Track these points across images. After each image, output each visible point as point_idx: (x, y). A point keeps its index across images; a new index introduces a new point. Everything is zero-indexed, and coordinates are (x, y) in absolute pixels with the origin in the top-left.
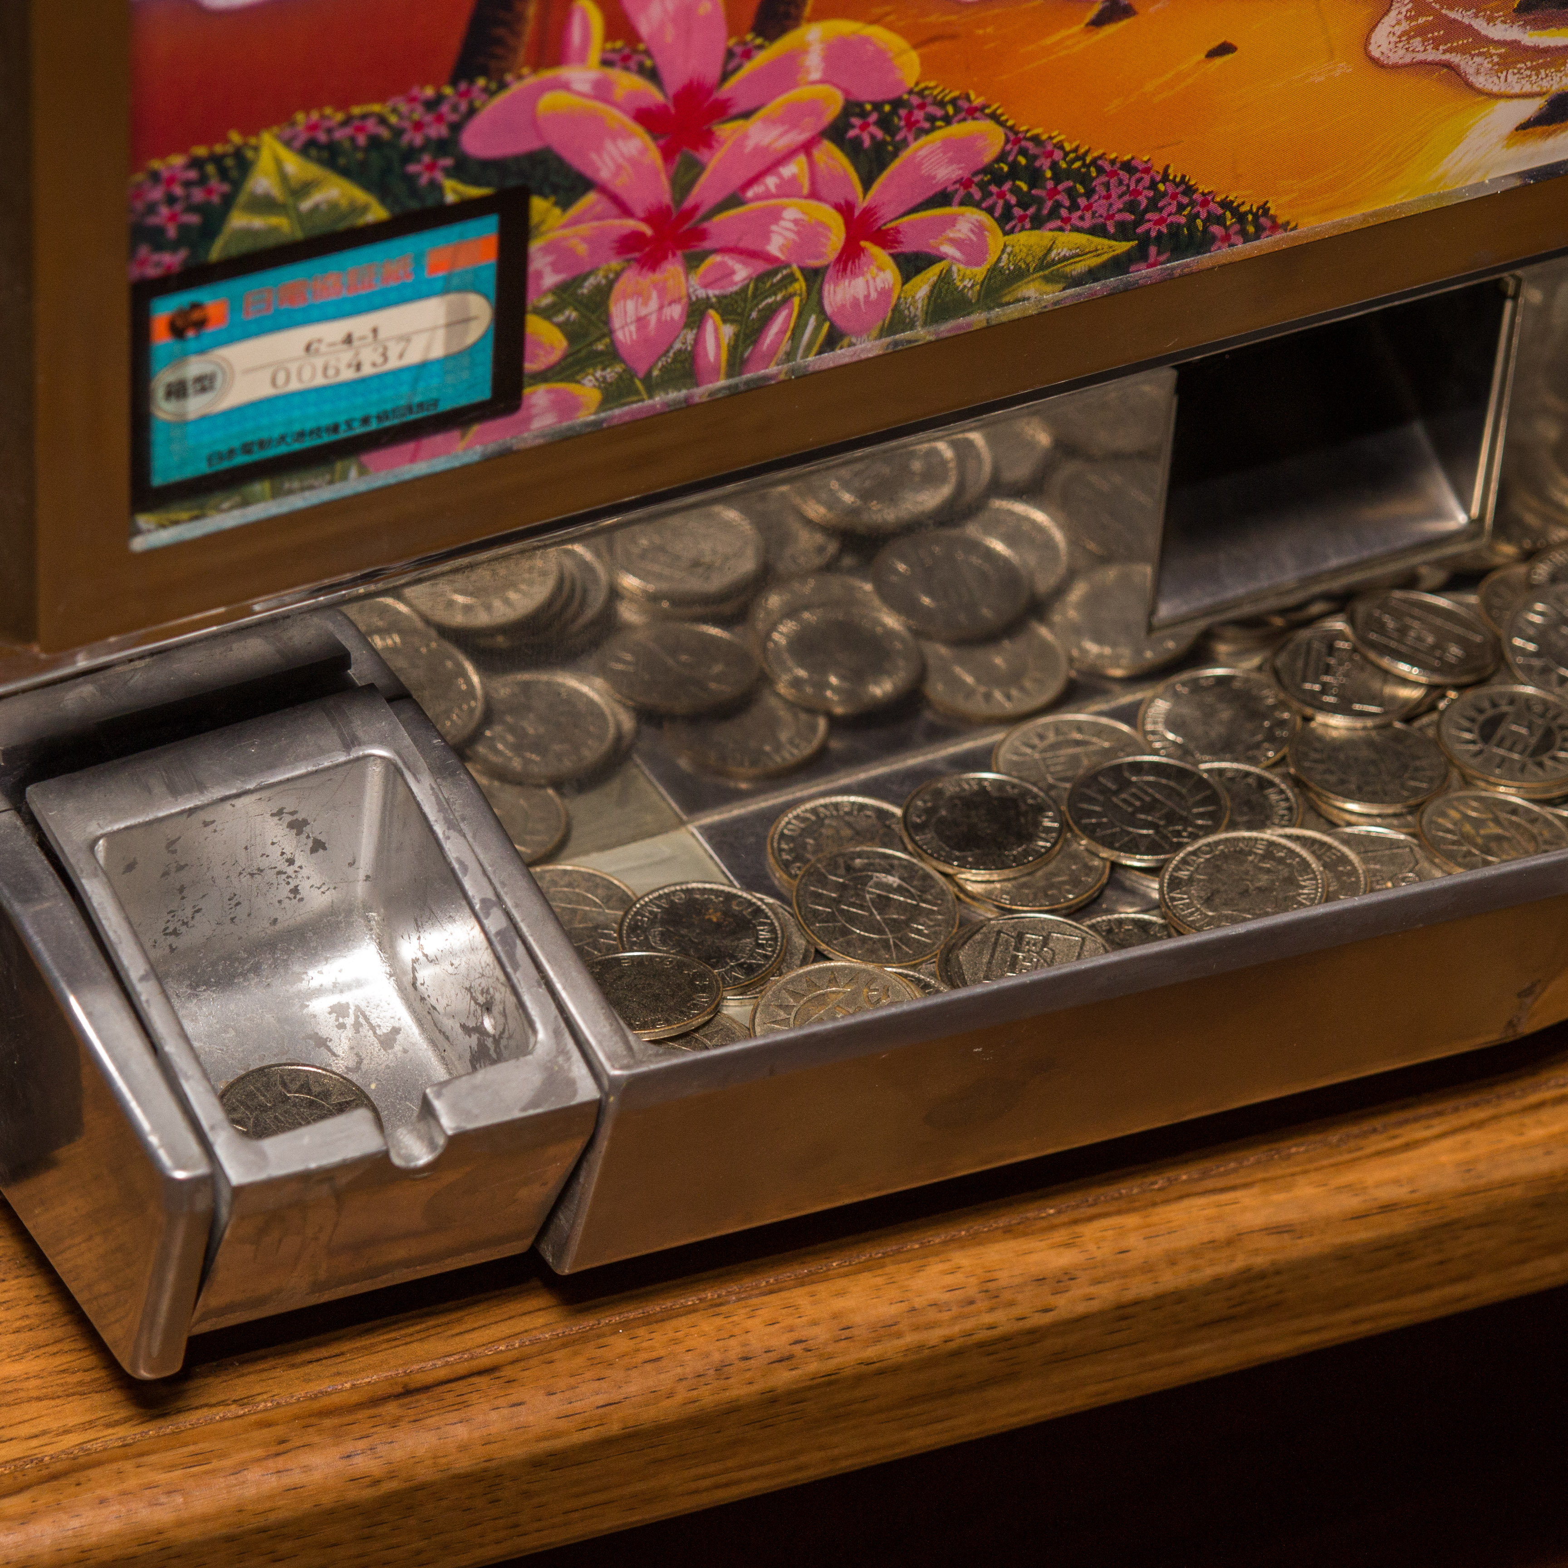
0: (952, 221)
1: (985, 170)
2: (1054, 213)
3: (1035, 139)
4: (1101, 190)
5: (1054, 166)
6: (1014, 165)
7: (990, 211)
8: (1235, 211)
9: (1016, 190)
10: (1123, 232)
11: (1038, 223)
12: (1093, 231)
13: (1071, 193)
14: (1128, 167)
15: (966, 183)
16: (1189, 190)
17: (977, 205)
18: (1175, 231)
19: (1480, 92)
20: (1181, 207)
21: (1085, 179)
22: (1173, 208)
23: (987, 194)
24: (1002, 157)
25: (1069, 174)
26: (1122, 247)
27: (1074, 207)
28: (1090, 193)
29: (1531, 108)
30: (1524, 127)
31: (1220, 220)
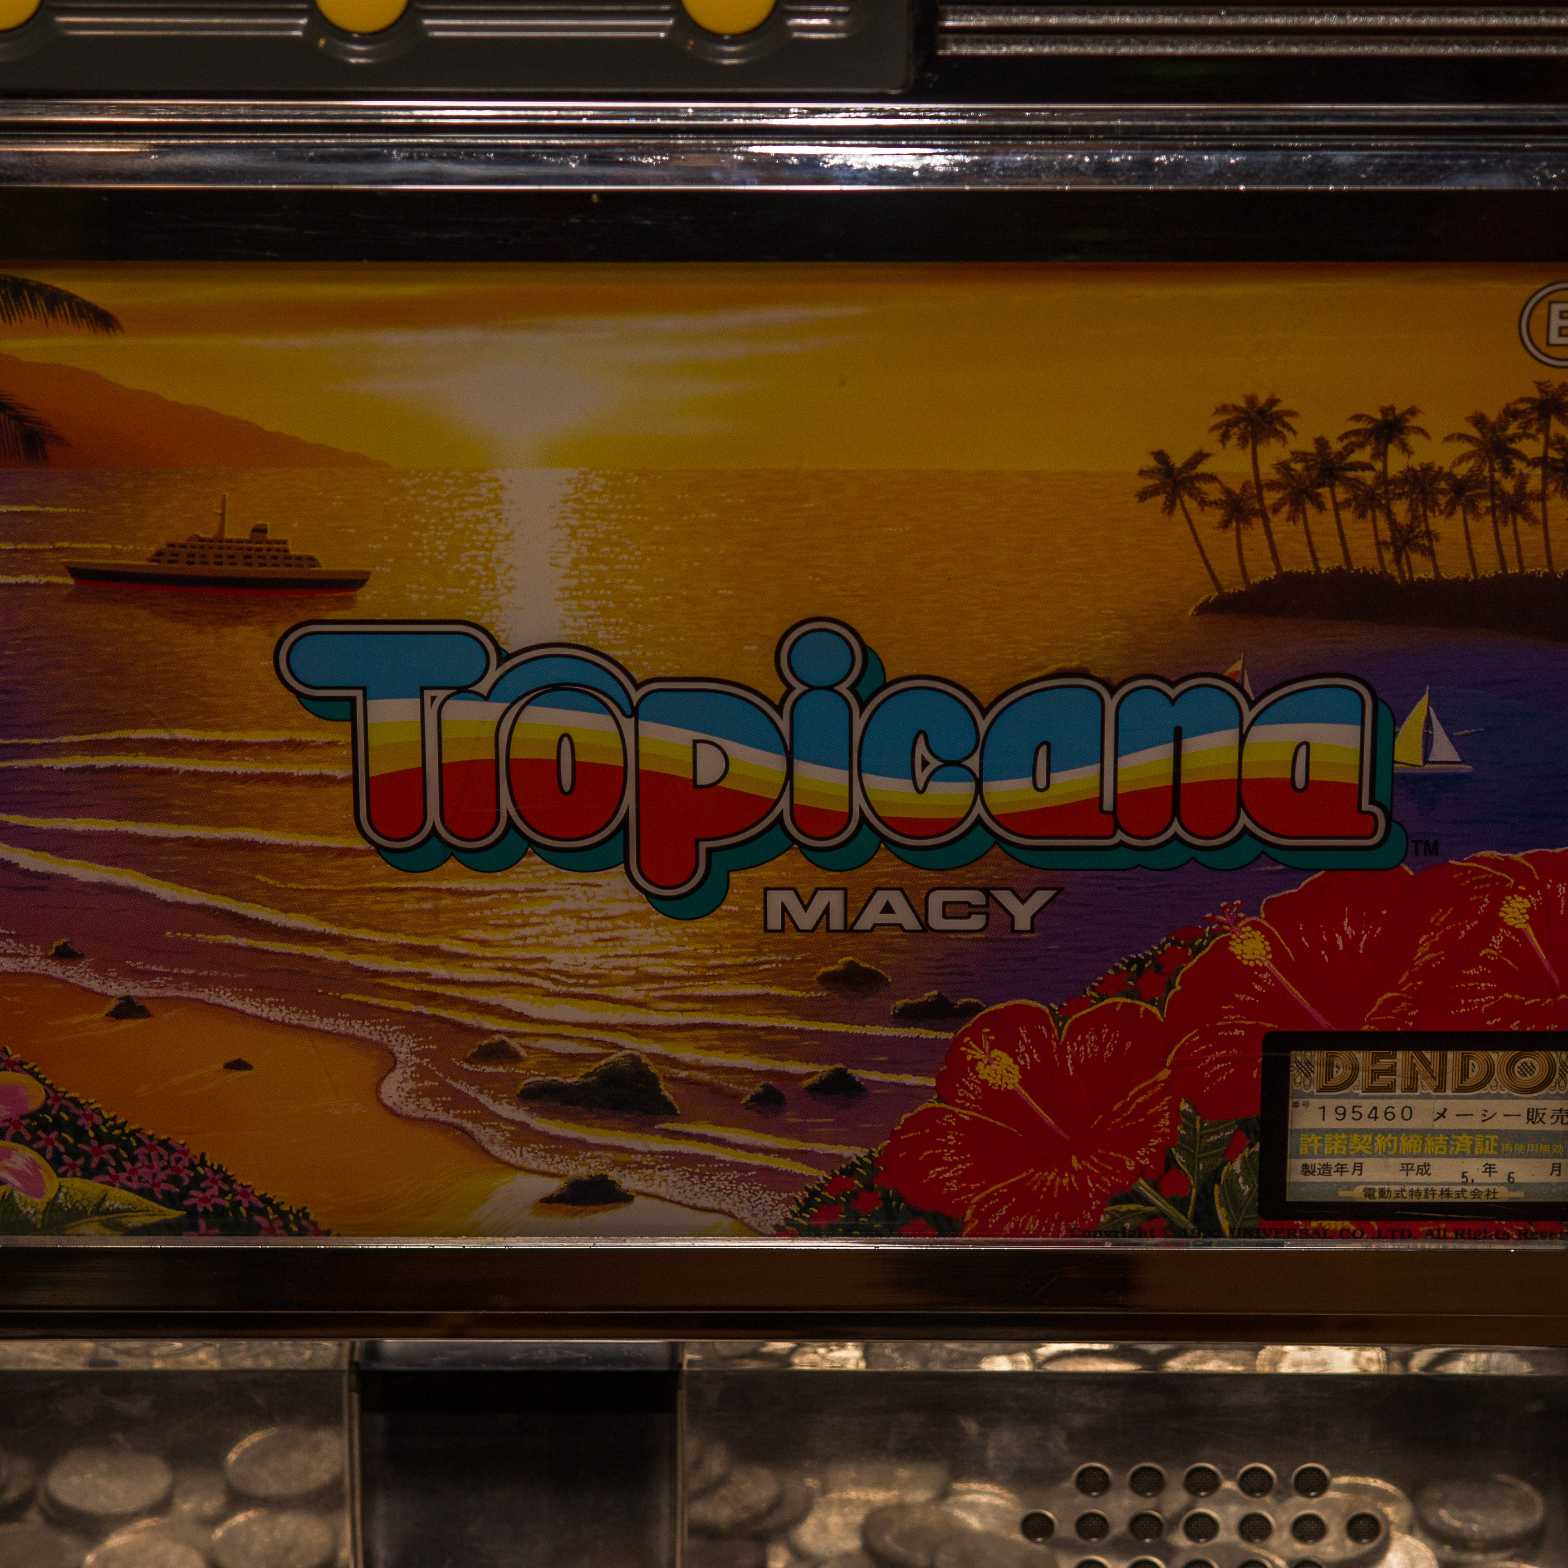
0: (8, 1154)
1: (32, 1116)
2: (102, 1168)
3: (74, 1100)
4: (142, 1160)
5: (95, 1128)
6: (57, 1118)
7: (42, 1152)
8: (276, 1208)
9: (64, 1142)
10: (170, 1201)
11: (88, 1174)
12: (141, 1192)
13: (114, 1153)
14: (164, 1144)
15: (16, 1125)
16: (228, 1180)
17: (29, 1145)
18: (220, 1212)
19: (498, 1160)
20: (223, 1194)
21: (126, 1146)
22: (215, 1191)
23: (37, 1139)
24: (45, 1109)
25: (110, 1138)
26: (173, 1214)
27: (120, 1168)
28: (133, 1159)
29: (553, 1186)
30: (548, 1200)
31: (263, 1213)
